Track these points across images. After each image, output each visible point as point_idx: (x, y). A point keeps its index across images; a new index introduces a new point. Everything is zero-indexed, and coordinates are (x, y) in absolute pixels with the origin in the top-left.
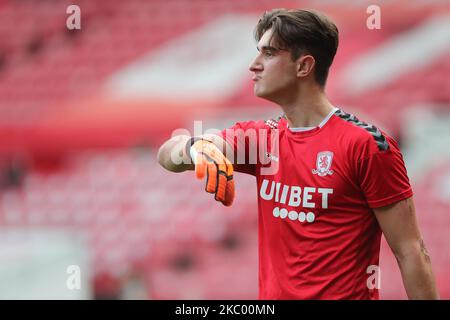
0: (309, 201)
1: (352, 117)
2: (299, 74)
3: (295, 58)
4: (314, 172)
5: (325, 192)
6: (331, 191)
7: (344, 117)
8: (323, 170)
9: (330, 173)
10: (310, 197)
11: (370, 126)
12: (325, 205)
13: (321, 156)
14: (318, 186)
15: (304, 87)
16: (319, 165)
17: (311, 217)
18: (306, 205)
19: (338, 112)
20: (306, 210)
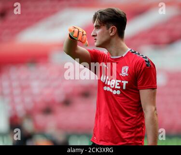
0: (118, 86)
1: (137, 52)
2: (111, 35)
3: (108, 28)
4: (120, 74)
5: (125, 83)
6: (127, 82)
7: (133, 52)
8: (124, 74)
9: (127, 75)
10: (118, 84)
11: (144, 56)
12: (124, 88)
13: (123, 68)
14: (122, 80)
15: (114, 40)
16: (123, 72)
17: (118, 92)
18: (116, 87)
19: (131, 50)
20: (117, 90)
